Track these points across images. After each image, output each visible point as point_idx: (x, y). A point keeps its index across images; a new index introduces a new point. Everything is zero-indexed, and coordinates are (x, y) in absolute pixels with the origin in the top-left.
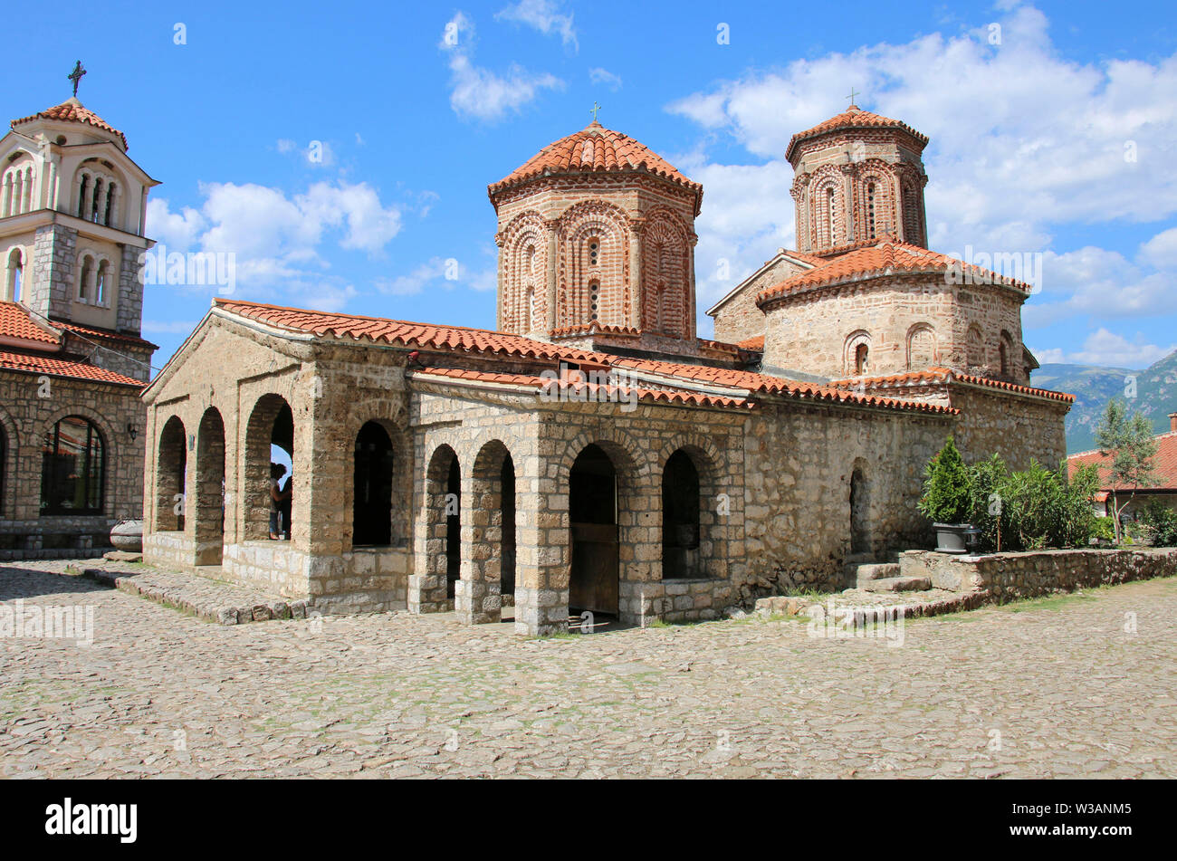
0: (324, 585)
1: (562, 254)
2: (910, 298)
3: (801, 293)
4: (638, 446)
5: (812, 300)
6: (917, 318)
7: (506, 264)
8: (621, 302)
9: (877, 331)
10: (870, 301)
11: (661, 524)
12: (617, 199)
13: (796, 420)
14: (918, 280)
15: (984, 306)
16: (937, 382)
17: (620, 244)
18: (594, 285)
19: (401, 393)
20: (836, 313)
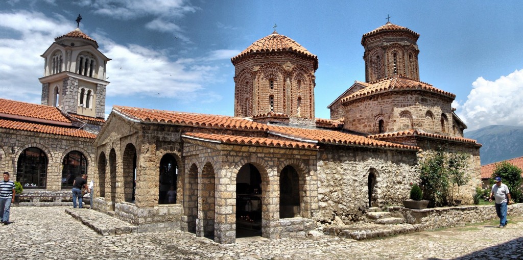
0: (146, 220)
1: (259, 85)
2: (400, 100)
4: (268, 164)
5: (361, 102)
6: (403, 109)
8: (282, 104)
9: (387, 115)
10: (384, 102)
11: (279, 196)
12: (280, 63)
13: (341, 152)
14: (403, 93)
15: (433, 103)
16: (410, 135)
17: (282, 81)
18: (271, 97)
19: (179, 143)
20: (371, 107)
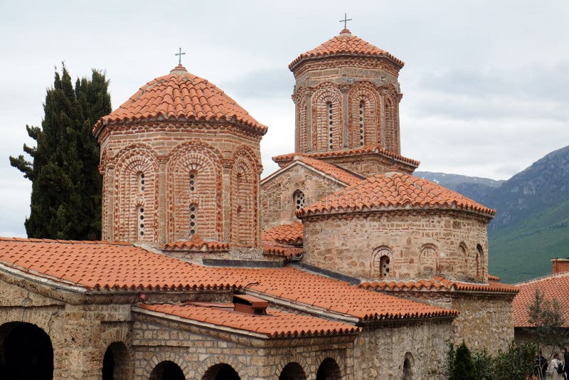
1: (171, 183)
2: (421, 226)
3: (339, 214)
4: (306, 363)
5: (346, 219)
6: (426, 240)
7: (117, 183)
8: (215, 222)
9: (397, 248)
10: (392, 225)
12: (213, 142)
14: (427, 213)
15: (468, 229)
16: (443, 290)
17: (215, 177)
18: (193, 206)
19: (128, 323)
20: (366, 232)
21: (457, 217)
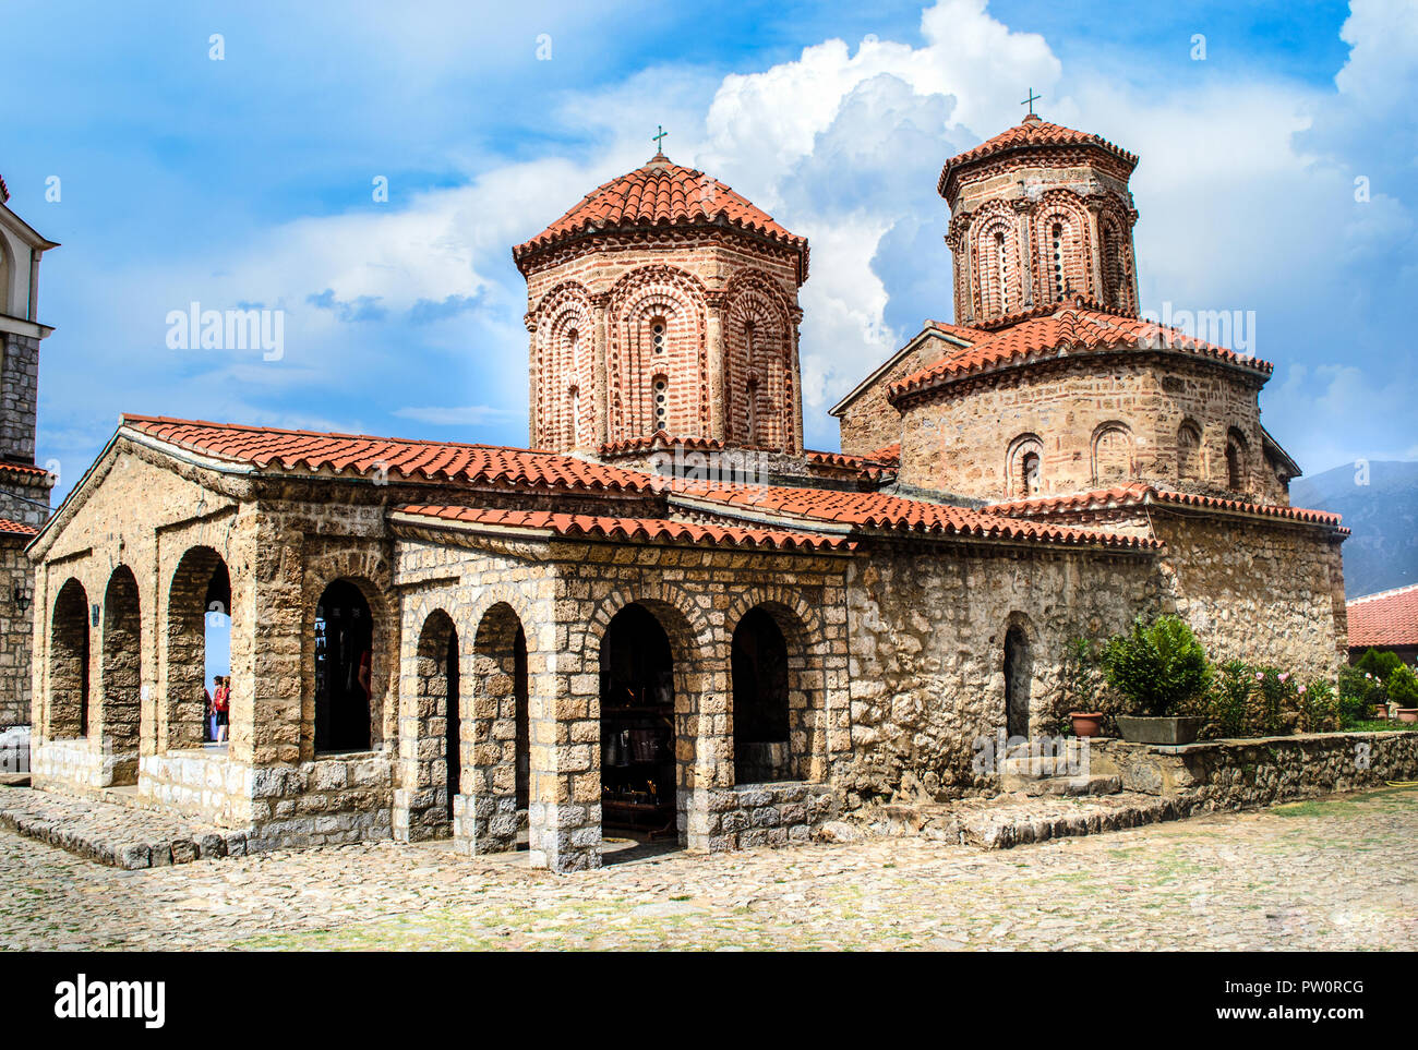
0: (272, 807)
1: (615, 340)
2: (1094, 387)
3: (948, 384)
4: (696, 604)
5: (961, 394)
6: (1105, 415)
7: (540, 355)
8: (696, 405)
9: (1050, 435)
10: (1040, 392)
11: (731, 708)
12: (688, 263)
13: (921, 562)
14: (1105, 362)
15: (1202, 395)
16: (1130, 503)
17: (695, 325)
18: (660, 381)
19: (380, 541)
20: (995, 411)
21: (1174, 369)
